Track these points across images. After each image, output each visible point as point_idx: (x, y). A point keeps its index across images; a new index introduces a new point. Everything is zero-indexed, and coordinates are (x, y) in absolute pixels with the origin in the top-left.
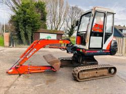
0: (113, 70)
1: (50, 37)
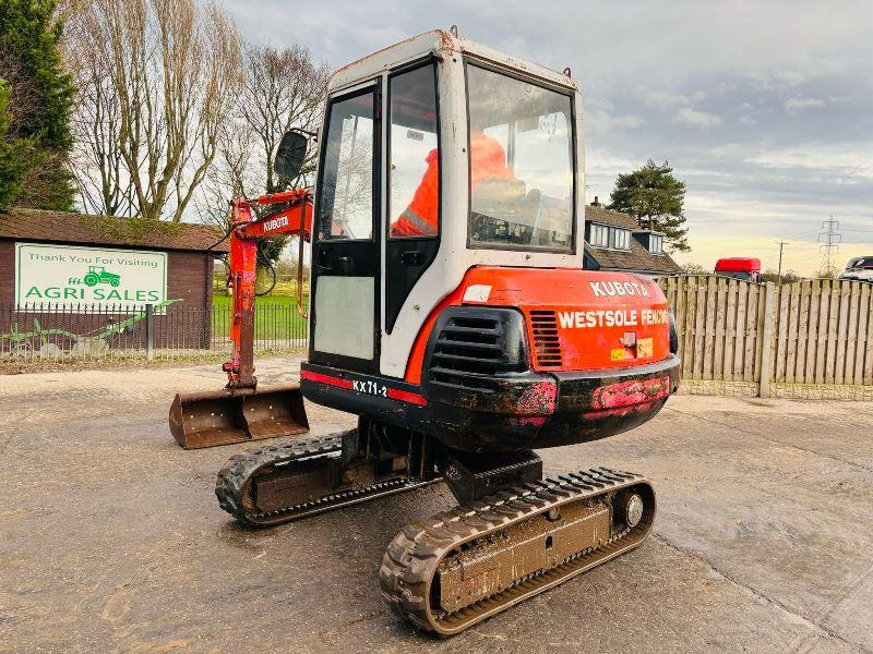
0: (635, 506)
1: (114, 279)
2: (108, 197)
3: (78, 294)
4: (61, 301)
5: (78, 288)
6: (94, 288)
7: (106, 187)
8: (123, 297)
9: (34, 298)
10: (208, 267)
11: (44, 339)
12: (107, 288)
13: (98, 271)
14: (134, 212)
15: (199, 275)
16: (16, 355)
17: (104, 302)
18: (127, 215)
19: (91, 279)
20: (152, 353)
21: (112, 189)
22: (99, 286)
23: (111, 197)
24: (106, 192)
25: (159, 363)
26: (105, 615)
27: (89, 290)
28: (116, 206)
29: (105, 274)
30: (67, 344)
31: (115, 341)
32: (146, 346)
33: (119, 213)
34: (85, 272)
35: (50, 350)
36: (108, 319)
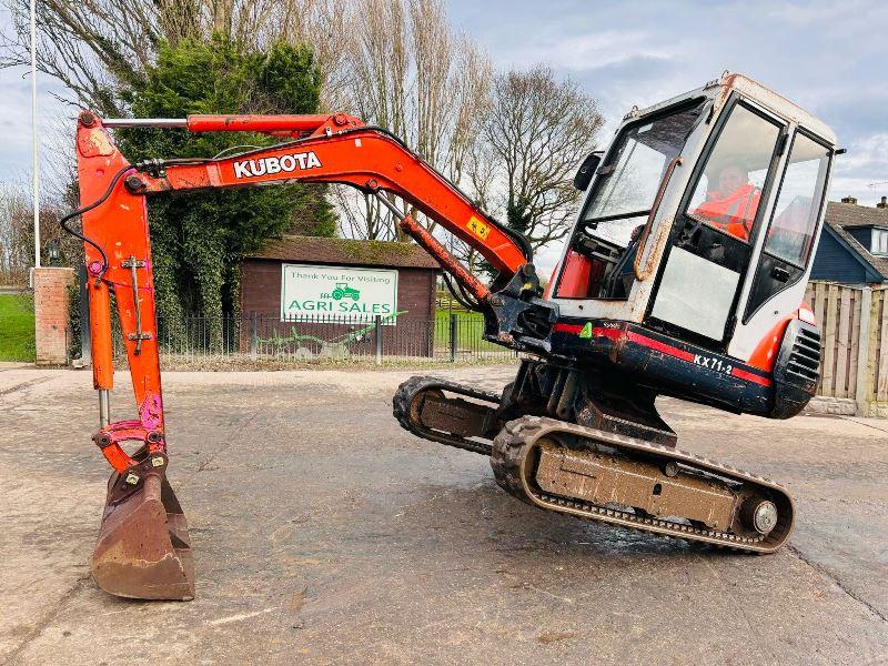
1: (355, 294)
2: (370, 224)
3: (327, 307)
4: (315, 312)
5: (327, 301)
6: (340, 301)
7: (370, 215)
8: (361, 309)
9: (295, 310)
10: (432, 282)
11: (299, 343)
12: (349, 301)
13: (343, 287)
14: (391, 237)
15: (424, 290)
16: (277, 356)
17: (347, 314)
18: (386, 239)
19: (337, 294)
20: (379, 358)
21: (374, 217)
22: (343, 300)
23: (373, 224)
24: (369, 219)
25: (385, 366)
26: (272, 537)
27: (336, 303)
28: (377, 232)
29: (348, 290)
30: (316, 348)
31: (355, 347)
32: (374, 353)
33: (379, 238)
34: (334, 288)
35: (304, 353)
36: (349, 329)
